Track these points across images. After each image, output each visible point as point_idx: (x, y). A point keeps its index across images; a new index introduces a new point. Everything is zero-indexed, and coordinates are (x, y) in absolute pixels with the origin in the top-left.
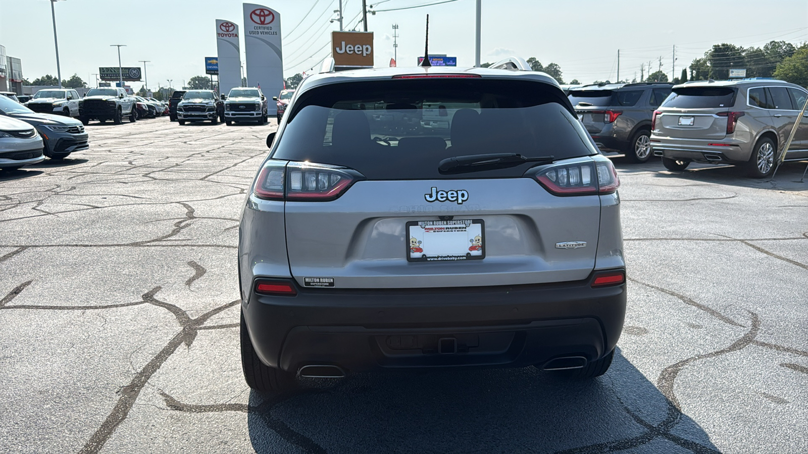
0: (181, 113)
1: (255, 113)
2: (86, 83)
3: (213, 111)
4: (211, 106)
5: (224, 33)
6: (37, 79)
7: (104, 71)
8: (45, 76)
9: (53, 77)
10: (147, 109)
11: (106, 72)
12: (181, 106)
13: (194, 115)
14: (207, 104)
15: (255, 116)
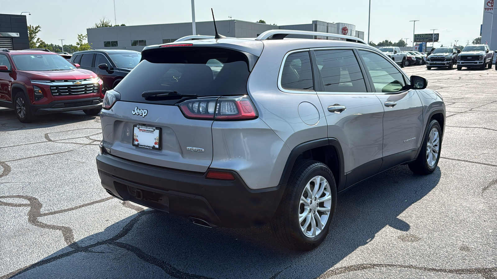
0: (429, 62)
1: (478, 62)
2: (407, 44)
3: (450, 61)
4: (449, 58)
5: (489, 7)
6: (380, 42)
7: (416, 37)
8: (384, 40)
9: (389, 41)
10: (415, 60)
11: (417, 37)
12: (429, 58)
13: (438, 63)
14: (446, 56)
15: (478, 64)
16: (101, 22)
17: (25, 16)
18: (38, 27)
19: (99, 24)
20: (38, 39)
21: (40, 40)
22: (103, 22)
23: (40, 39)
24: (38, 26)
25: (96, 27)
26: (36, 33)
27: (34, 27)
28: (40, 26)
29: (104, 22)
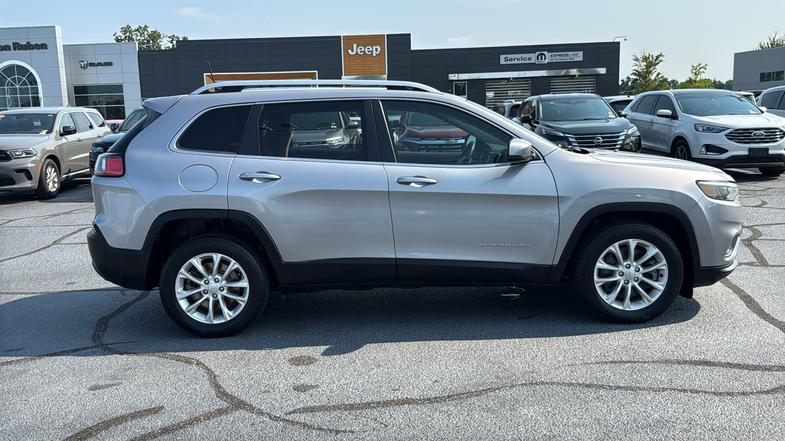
16: (770, 39)
17: (619, 43)
18: (661, 55)
19: (766, 43)
20: (658, 75)
21: (660, 76)
22: (774, 39)
23: (661, 74)
24: (659, 54)
25: (760, 49)
26: (656, 64)
27: (654, 56)
28: (662, 54)
29: (776, 40)
